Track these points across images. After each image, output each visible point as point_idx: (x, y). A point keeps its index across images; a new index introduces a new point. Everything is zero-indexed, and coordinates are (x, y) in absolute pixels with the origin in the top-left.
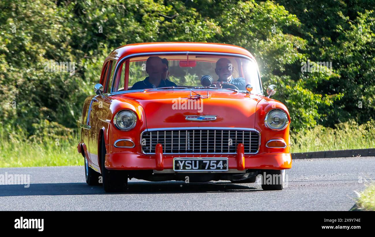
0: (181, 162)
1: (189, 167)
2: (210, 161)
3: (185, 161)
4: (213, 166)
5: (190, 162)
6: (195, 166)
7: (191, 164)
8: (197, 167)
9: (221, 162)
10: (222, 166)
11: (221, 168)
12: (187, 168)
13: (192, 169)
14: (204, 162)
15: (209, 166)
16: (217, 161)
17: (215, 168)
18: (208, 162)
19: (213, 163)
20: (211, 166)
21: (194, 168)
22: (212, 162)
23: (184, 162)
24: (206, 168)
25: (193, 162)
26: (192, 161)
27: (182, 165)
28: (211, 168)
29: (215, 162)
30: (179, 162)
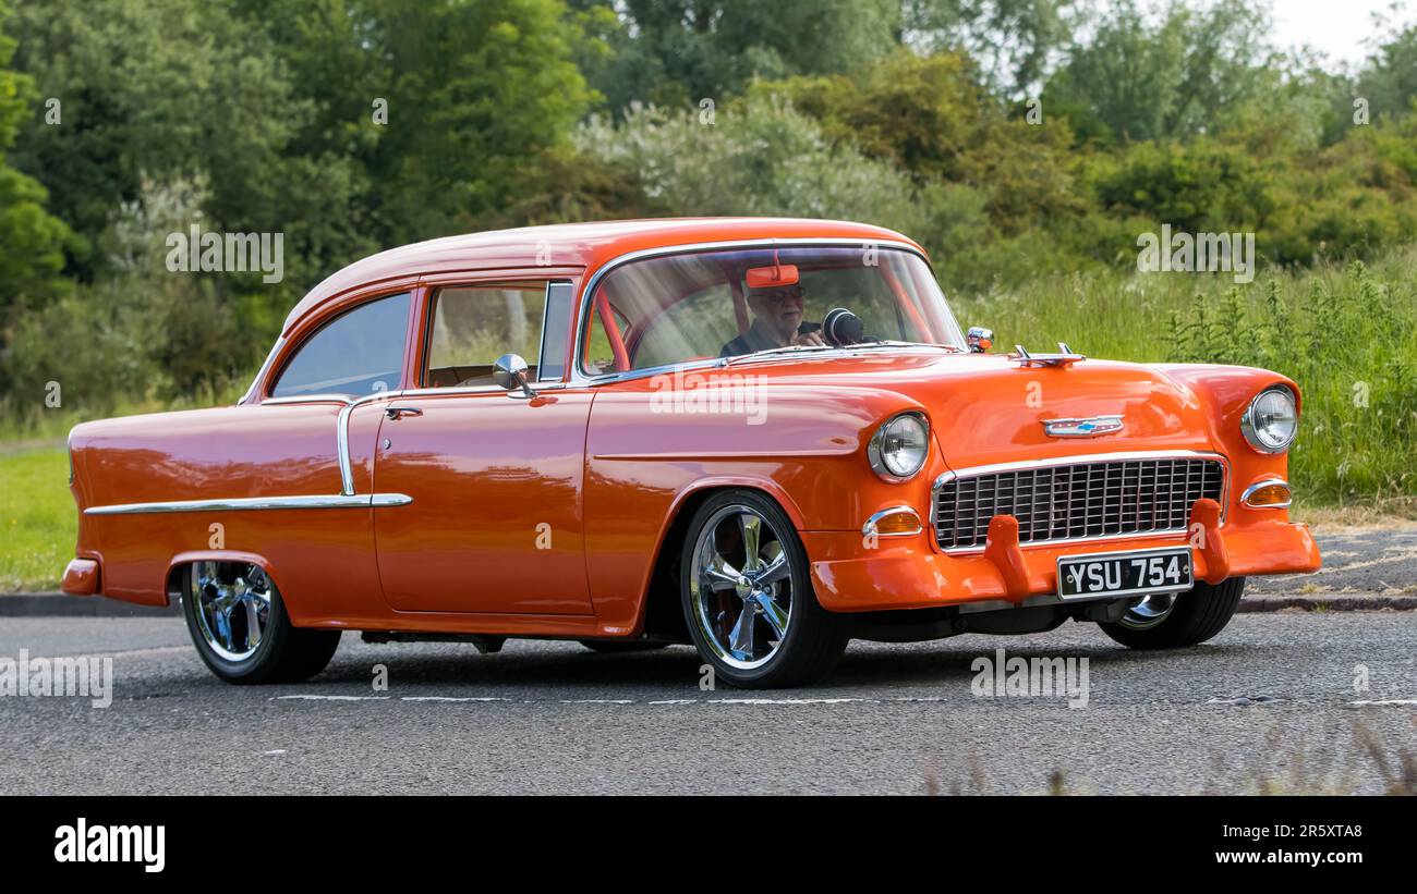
0: (1077, 567)
1: (1096, 582)
2: (1148, 559)
3: (1087, 564)
4: (1157, 576)
5: (1099, 567)
6: (1113, 580)
7: (1102, 573)
8: (1118, 584)
9: (1174, 562)
10: (1176, 575)
11: (1176, 581)
12: (1092, 587)
13: (1105, 589)
14: (1134, 563)
15: (1148, 577)
16: (1164, 557)
17: (1161, 581)
18: (1143, 563)
19: (1156, 565)
20: (1151, 577)
21: (1109, 586)
22: (1153, 562)
23: (1083, 567)
24: (1140, 584)
25: (1107, 565)
26: (1102, 563)
27: (1078, 578)
28: (1152, 581)
29: (1161, 561)
30: (1072, 568)
